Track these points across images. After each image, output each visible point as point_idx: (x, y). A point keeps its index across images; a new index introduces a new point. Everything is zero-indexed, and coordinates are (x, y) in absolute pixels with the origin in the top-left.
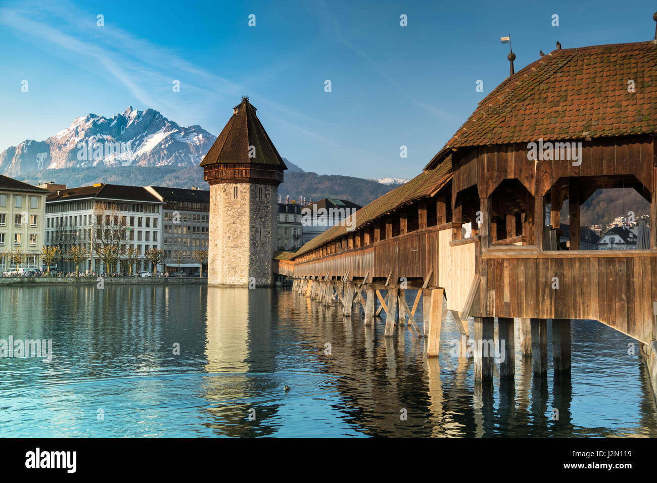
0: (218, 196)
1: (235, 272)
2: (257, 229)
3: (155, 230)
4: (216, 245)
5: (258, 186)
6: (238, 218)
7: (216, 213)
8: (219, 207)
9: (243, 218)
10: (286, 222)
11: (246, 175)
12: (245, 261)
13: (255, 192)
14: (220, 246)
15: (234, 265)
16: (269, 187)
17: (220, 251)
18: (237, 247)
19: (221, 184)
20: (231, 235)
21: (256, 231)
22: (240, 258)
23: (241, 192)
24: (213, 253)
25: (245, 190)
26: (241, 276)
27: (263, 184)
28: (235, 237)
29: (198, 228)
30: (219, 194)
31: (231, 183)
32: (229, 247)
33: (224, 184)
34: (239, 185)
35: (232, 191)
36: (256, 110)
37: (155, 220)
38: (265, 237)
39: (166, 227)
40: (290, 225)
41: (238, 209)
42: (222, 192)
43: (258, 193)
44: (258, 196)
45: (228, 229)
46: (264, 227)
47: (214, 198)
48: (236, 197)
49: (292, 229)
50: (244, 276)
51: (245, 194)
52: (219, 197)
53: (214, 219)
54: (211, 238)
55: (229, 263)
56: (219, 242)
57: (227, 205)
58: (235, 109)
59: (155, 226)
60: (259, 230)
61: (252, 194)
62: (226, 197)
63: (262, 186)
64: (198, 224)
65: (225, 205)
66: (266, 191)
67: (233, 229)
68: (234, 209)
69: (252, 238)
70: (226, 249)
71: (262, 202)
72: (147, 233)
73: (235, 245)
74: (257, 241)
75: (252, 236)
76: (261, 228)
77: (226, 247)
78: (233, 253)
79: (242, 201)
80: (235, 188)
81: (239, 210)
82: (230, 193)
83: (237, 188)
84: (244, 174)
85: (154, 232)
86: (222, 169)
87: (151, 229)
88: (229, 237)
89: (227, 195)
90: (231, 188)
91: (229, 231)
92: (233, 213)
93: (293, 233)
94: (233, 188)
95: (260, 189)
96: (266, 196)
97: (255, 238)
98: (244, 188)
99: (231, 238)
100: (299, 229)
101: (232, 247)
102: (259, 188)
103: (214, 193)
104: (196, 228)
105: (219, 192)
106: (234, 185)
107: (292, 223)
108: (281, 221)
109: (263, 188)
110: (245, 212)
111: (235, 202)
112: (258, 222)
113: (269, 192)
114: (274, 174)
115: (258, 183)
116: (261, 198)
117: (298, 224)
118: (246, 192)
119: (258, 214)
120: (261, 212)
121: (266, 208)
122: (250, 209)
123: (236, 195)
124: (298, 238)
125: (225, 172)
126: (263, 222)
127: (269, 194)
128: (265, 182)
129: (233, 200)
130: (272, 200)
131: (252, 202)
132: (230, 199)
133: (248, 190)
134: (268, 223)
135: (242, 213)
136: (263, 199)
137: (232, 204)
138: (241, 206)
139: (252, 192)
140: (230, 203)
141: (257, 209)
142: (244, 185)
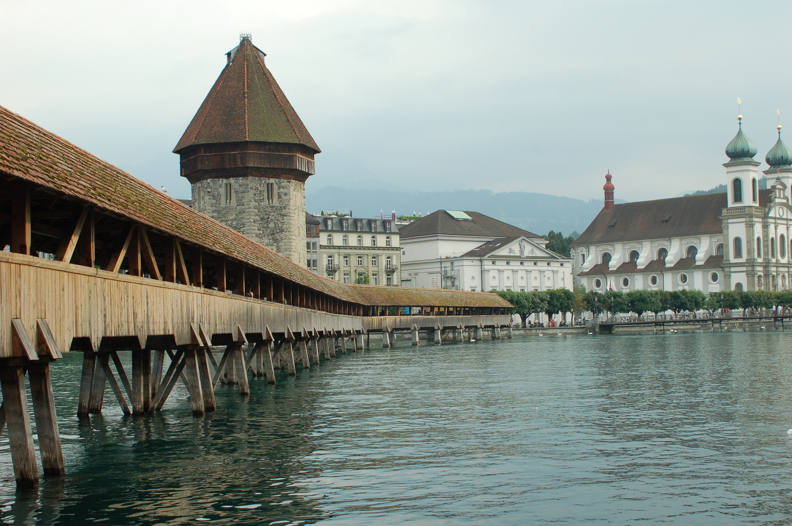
0: (201, 199)
5: (265, 180)
10: (374, 248)
11: (242, 163)
13: (260, 191)
16: (284, 182)
19: (205, 181)
23: (236, 192)
25: (241, 189)
27: (274, 177)
31: (218, 177)
33: (209, 180)
34: (232, 181)
35: (222, 191)
36: (265, 55)
40: (380, 252)
43: (266, 194)
48: (228, 201)
49: (384, 257)
51: (244, 195)
52: (202, 203)
58: (229, 54)
61: (255, 195)
62: (214, 201)
63: (272, 181)
66: (279, 188)
68: (227, 221)
71: (272, 207)
79: (238, 207)
80: (226, 185)
81: (234, 223)
82: (219, 195)
83: (230, 184)
84: (239, 161)
89: (214, 197)
90: (220, 186)
93: (384, 264)
94: (223, 186)
95: (270, 187)
96: (279, 197)
98: (240, 186)
100: (394, 258)
102: (268, 184)
105: (202, 194)
106: (225, 181)
107: (384, 249)
108: (365, 245)
109: (275, 184)
110: (244, 225)
111: (228, 210)
112: (266, 241)
113: (285, 191)
114: (291, 159)
115: (264, 176)
116: (271, 201)
117: (393, 249)
118: (244, 192)
119: (267, 227)
120: (272, 225)
121: (280, 218)
122: (252, 221)
123: (229, 196)
124: (393, 271)
125: (208, 160)
126: (276, 240)
127: (286, 194)
128: (277, 173)
129: (224, 206)
130: (291, 204)
131: (255, 207)
132: (220, 204)
133: (246, 188)
134: (285, 242)
135: (239, 227)
136: (276, 202)
137: (223, 212)
138: (237, 215)
139: (255, 192)
140: (218, 212)
141: (265, 220)
142: (241, 180)
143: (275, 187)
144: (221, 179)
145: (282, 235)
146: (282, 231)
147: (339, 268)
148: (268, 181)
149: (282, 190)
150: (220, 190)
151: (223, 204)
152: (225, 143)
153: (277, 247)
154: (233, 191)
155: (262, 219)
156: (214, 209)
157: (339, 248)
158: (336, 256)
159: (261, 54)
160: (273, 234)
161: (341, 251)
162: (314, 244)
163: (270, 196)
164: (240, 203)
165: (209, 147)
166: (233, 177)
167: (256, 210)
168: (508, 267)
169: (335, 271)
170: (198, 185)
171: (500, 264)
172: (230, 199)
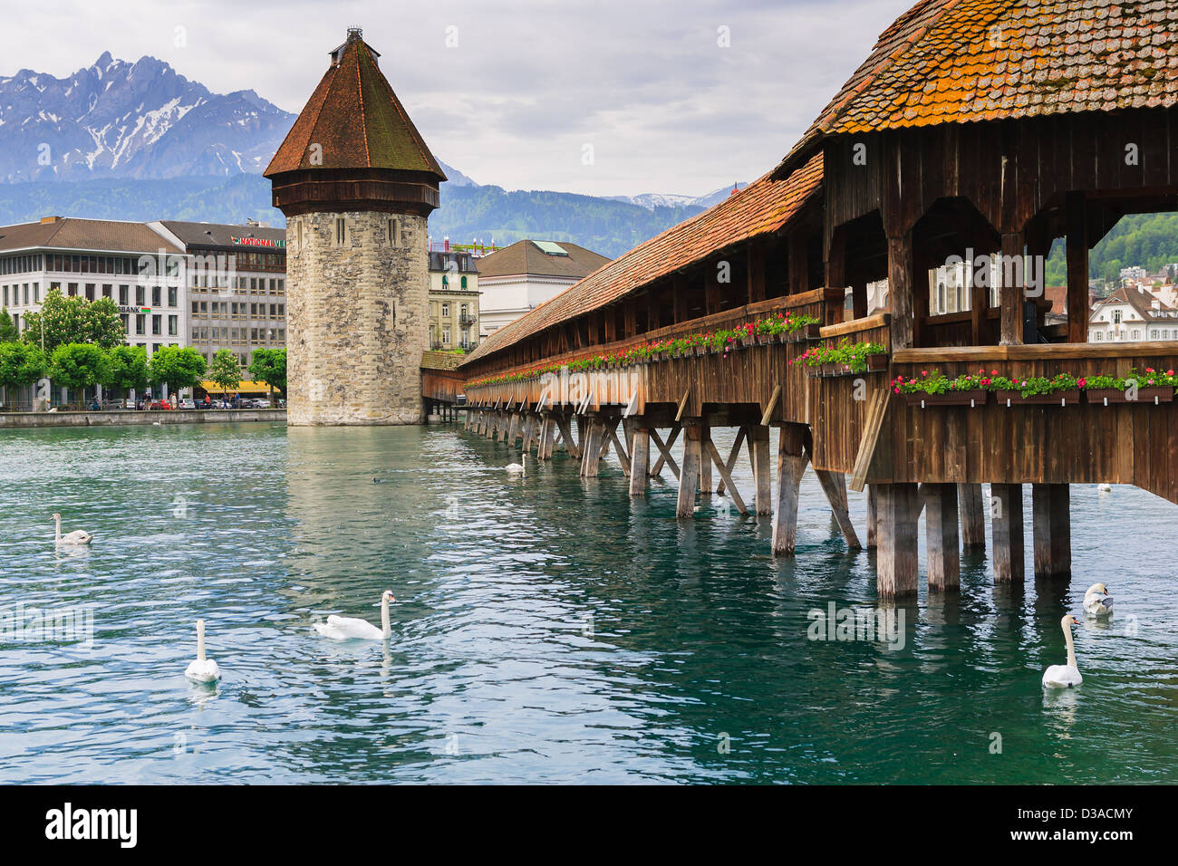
0: (304, 238)
1: (344, 397)
2: (387, 305)
3: (173, 312)
4: (303, 342)
5: (387, 216)
6: (347, 283)
7: (301, 275)
8: (306, 261)
9: (358, 284)
10: (446, 292)
11: (361, 194)
12: (363, 374)
14: (310, 344)
15: (339, 383)
16: (409, 219)
17: (311, 354)
18: (347, 344)
19: (310, 215)
20: (333, 320)
21: (386, 312)
22: (354, 367)
23: (351, 230)
24: (296, 358)
25: (358, 226)
26: (356, 405)
27: (398, 212)
28: (342, 323)
29: (262, 306)
30: (306, 235)
31: (329, 211)
32: (329, 345)
33: (316, 214)
34: (346, 215)
35: (333, 227)
36: (379, 55)
37: (172, 292)
38: (403, 322)
39: (195, 305)
40: (454, 297)
41: (346, 265)
42: (312, 230)
43: (387, 232)
44: (387, 235)
45: (327, 307)
46: (402, 302)
47: (295, 243)
48: (341, 241)
49: (458, 305)
50: (363, 405)
51: (361, 234)
52: (305, 241)
53: (297, 288)
54: (292, 327)
55: (332, 377)
56: (308, 335)
57: (323, 257)
58: (334, 54)
59: (172, 302)
60: (391, 308)
61: (375, 234)
62: (321, 241)
63: (395, 217)
64: (261, 299)
65: (320, 257)
66: (403, 226)
67: (337, 308)
68: (339, 265)
69: (378, 325)
70: (323, 350)
71: (395, 250)
72: (156, 318)
73: (343, 339)
74: (388, 332)
75: (377, 321)
76: (397, 303)
77: (323, 345)
78: (339, 358)
79: (353, 249)
80: (338, 220)
81: (349, 269)
82: (329, 233)
83: (343, 220)
84: (357, 192)
85: (170, 317)
86: (310, 182)
87: (164, 310)
88: (329, 326)
89: (322, 235)
90: (331, 222)
91: (328, 311)
92: (337, 274)
93: (459, 313)
94: (335, 221)
95: (392, 224)
96: (403, 237)
97: (383, 325)
98: (357, 222)
99: (334, 328)
100: (471, 305)
101: (336, 345)
102: (390, 221)
103: (296, 234)
104: (258, 305)
105: (305, 230)
106: (337, 216)
107: (458, 293)
108: (434, 288)
109: (397, 221)
110: (361, 271)
111: (340, 251)
112: (387, 291)
113: (410, 229)
114: (418, 190)
115: (386, 210)
116: (393, 242)
117: (470, 293)
118: (362, 230)
119: (389, 275)
120: (394, 272)
121: (404, 263)
122: (371, 265)
123: (341, 235)
124: (470, 324)
125: (316, 189)
126: (399, 291)
127: (410, 234)
128: (401, 208)
129: (336, 247)
130: (416, 245)
131: (375, 250)
132: (330, 244)
133: (365, 226)
134: (409, 293)
135: (354, 273)
136: (399, 244)
137: (334, 254)
138: (352, 258)
139: (375, 230)
140: (329, 254)
141: (386, 266)
142: (357, 215)
143: (399, 224)
144: (331, 214)
145: (406, 284)
146: (406, 279)
148: (390, 218)
149: (406, 228)
150: (330, 226)
151: (334, 244)
152: (340, 169)
153: (400, 298)
154: (347, 229)
155: (383, 264)
156: (323, 250)
159: (374, 54)
160: (396, 283)
163: (392, 237)
164: (356, 244)
166: (347, 211)
167: (376, 253)
170: (298, 216)
172: (344, 239)
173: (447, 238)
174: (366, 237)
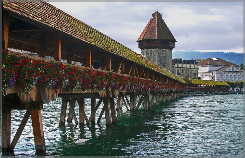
5: (161, 49)
16: (167, 50)
25: (155, 52)
31: (149, 49)
33: (146, 49)
34: (152, 49)
35: (150, 52)
41: (152, 60)
43: (161, 53)
49: (193, 71)
51: (155, 53)
63: (163, 49)
71: (163, 57)
80: (151, 51)
82: (149, 53)
83: (152, 51)
84: (154, 44)
86: (144, 42)
89: (147, 54)
90: (149, 51)
93: (193, 73)
95: (163, 51)
96: (165, 54)
100: (196, 71)
105: (144, 53)
106: (150, 49)
107: (193, 68)
108: (188, 67)
117: (196, 68)
119: (162, 62)
120: (163, 62)
121: (165, 60)
122: (158, 60)
124: (196, 75)
125: (146, 44)
127: (167, 53)
128: (165, 48)
130: (168, 56)
131: (158, 57)
136: (164, 55)
139: (158, 53)
140: (149, 58)
141: (161, 60)
142: (155, 49)
143: (164, 51)
145: (166, 65)
146: (166, 63)
147: (180, 73)
150: (149, 52)
151: (150, 56)
152: (151, 39)
154: (153, 52)
155: (160, 60)
156: (148, 57)
157: (181, 68)
158: (180, 70)
159: (161, 15)
160: (163, 64)
161: (181, 69)
162: (174, 67)
164: (154, 56)
165: (146, 40)
168: (229, 74)
169: (179, 74)
170: (143, 51)
171: (227, 73)
172: (152, 55)
173: (196, 58)
174: (156, 54)
